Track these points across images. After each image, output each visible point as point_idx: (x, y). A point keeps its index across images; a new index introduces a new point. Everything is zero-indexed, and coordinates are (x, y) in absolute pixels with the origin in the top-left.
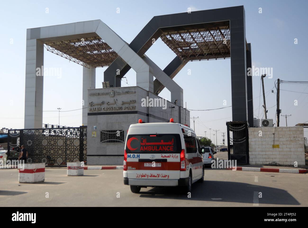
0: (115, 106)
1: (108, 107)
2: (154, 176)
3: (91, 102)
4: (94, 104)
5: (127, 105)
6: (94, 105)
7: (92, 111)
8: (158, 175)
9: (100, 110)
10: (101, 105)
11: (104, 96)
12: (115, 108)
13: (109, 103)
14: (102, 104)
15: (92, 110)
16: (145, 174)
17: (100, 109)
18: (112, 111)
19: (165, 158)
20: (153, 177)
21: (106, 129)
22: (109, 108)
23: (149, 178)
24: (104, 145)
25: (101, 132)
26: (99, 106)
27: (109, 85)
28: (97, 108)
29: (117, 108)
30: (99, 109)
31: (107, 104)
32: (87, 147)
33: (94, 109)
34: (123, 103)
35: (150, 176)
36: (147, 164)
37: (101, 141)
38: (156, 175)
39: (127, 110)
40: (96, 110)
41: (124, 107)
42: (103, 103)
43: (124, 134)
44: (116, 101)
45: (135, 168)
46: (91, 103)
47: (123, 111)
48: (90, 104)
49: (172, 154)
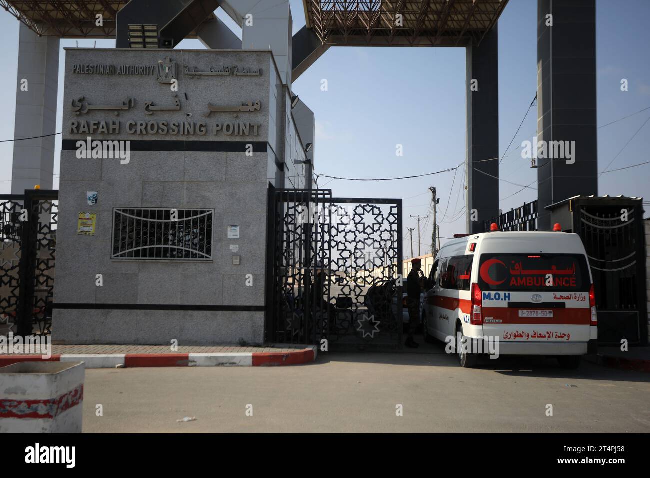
0: (179, 118)
1: (152, 120)
2: (541, 336)
3: (77, 98)
4: (91, 107)
5: (226, 120)
6: (90, 111)
7: (84, 132)
8: (548, 333)
9: (114, 130)
10: (119, 112)
11: (136, 80)
12: (179, 126)
13: (152, 105)
14: (127, 108)
15: (82, 130)
16: (523, 333)
17: (117, 127)
18: (168, 139)
19: (561, 301)
20: (538, 337)
21: (137, 205)
22: (153, 125)
23: (531, 339)
24: (130, 266)
25: (118, 216)
26: (112, 118)
27: (156, 40)
28: (103, 123)
29: (187, 126)
30: (112, 127)
31: (147, 109)
32: (54, 273)
33: (93, 127)
34: (213, 112)
35: (533, 335)
36: (525, 311)
37: (116, 250)
38: (544, 334)
39: (224, 138)
40: (101, 130)
41: (213, 123)
42: (130, 105)
43: (210, 226)
44: (183, 99)
45: (501, 321)
46: (80, 101)
47: (211, 138)
48: (73, 104)
49: (575, 293)
